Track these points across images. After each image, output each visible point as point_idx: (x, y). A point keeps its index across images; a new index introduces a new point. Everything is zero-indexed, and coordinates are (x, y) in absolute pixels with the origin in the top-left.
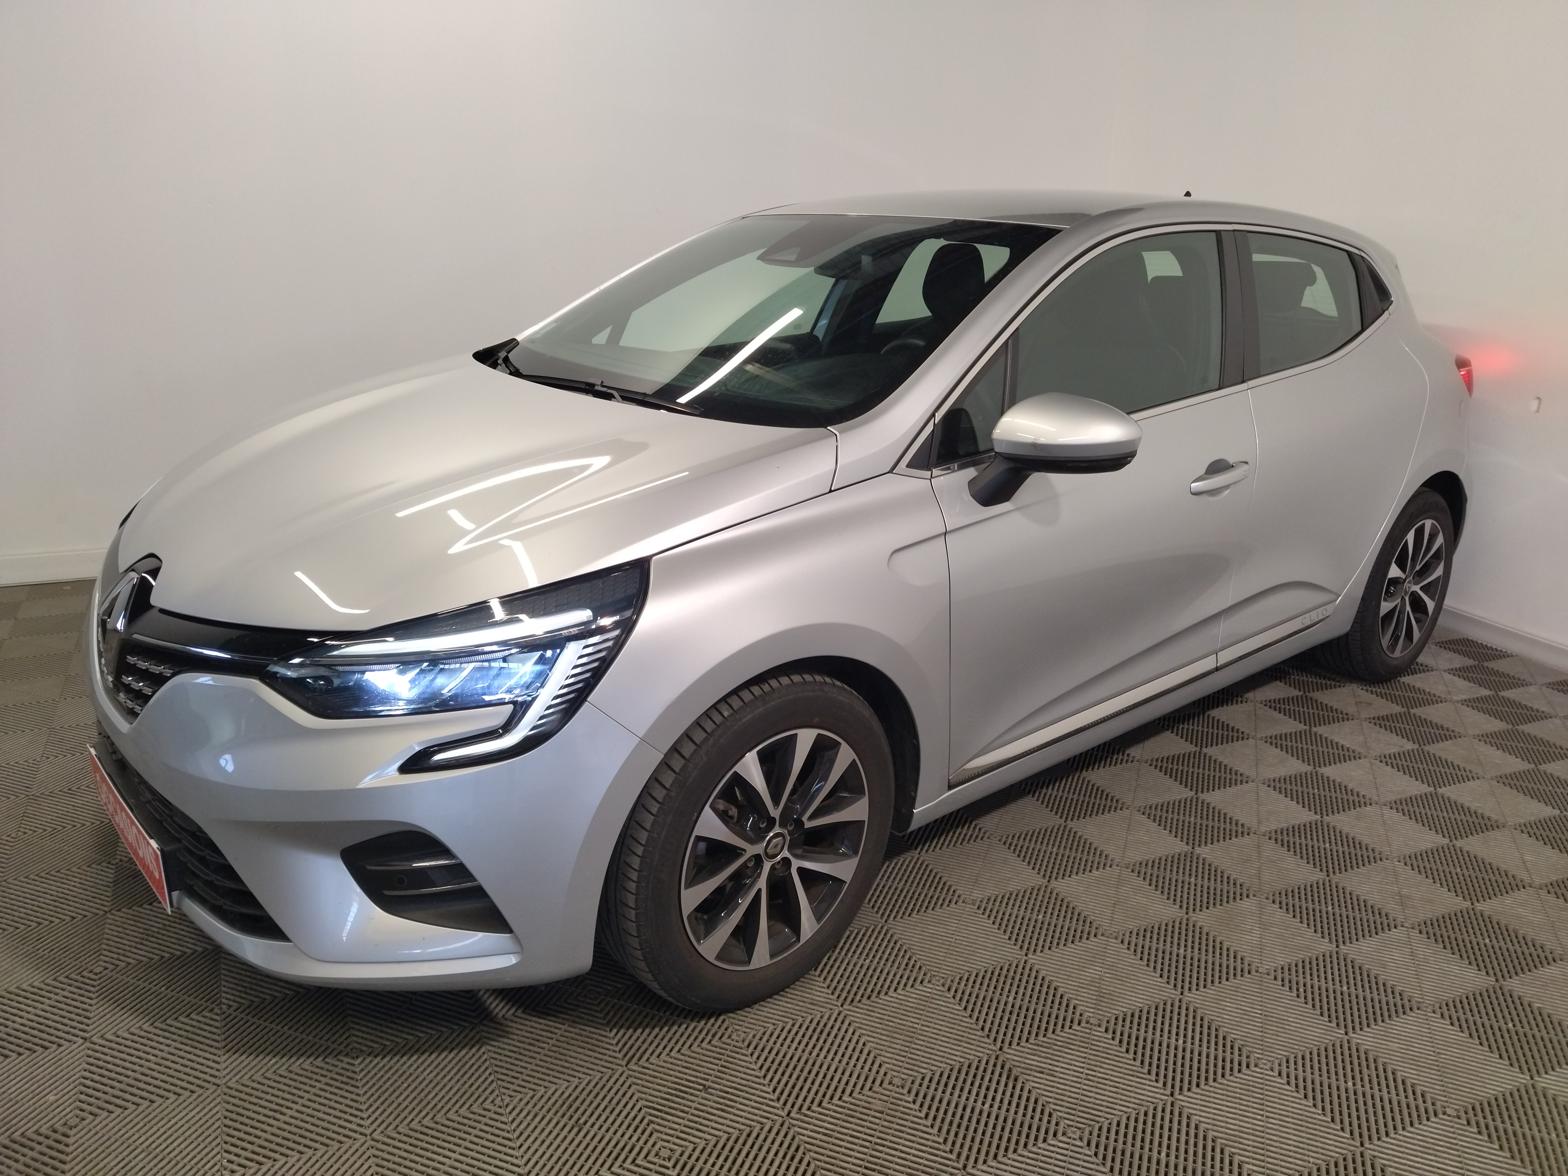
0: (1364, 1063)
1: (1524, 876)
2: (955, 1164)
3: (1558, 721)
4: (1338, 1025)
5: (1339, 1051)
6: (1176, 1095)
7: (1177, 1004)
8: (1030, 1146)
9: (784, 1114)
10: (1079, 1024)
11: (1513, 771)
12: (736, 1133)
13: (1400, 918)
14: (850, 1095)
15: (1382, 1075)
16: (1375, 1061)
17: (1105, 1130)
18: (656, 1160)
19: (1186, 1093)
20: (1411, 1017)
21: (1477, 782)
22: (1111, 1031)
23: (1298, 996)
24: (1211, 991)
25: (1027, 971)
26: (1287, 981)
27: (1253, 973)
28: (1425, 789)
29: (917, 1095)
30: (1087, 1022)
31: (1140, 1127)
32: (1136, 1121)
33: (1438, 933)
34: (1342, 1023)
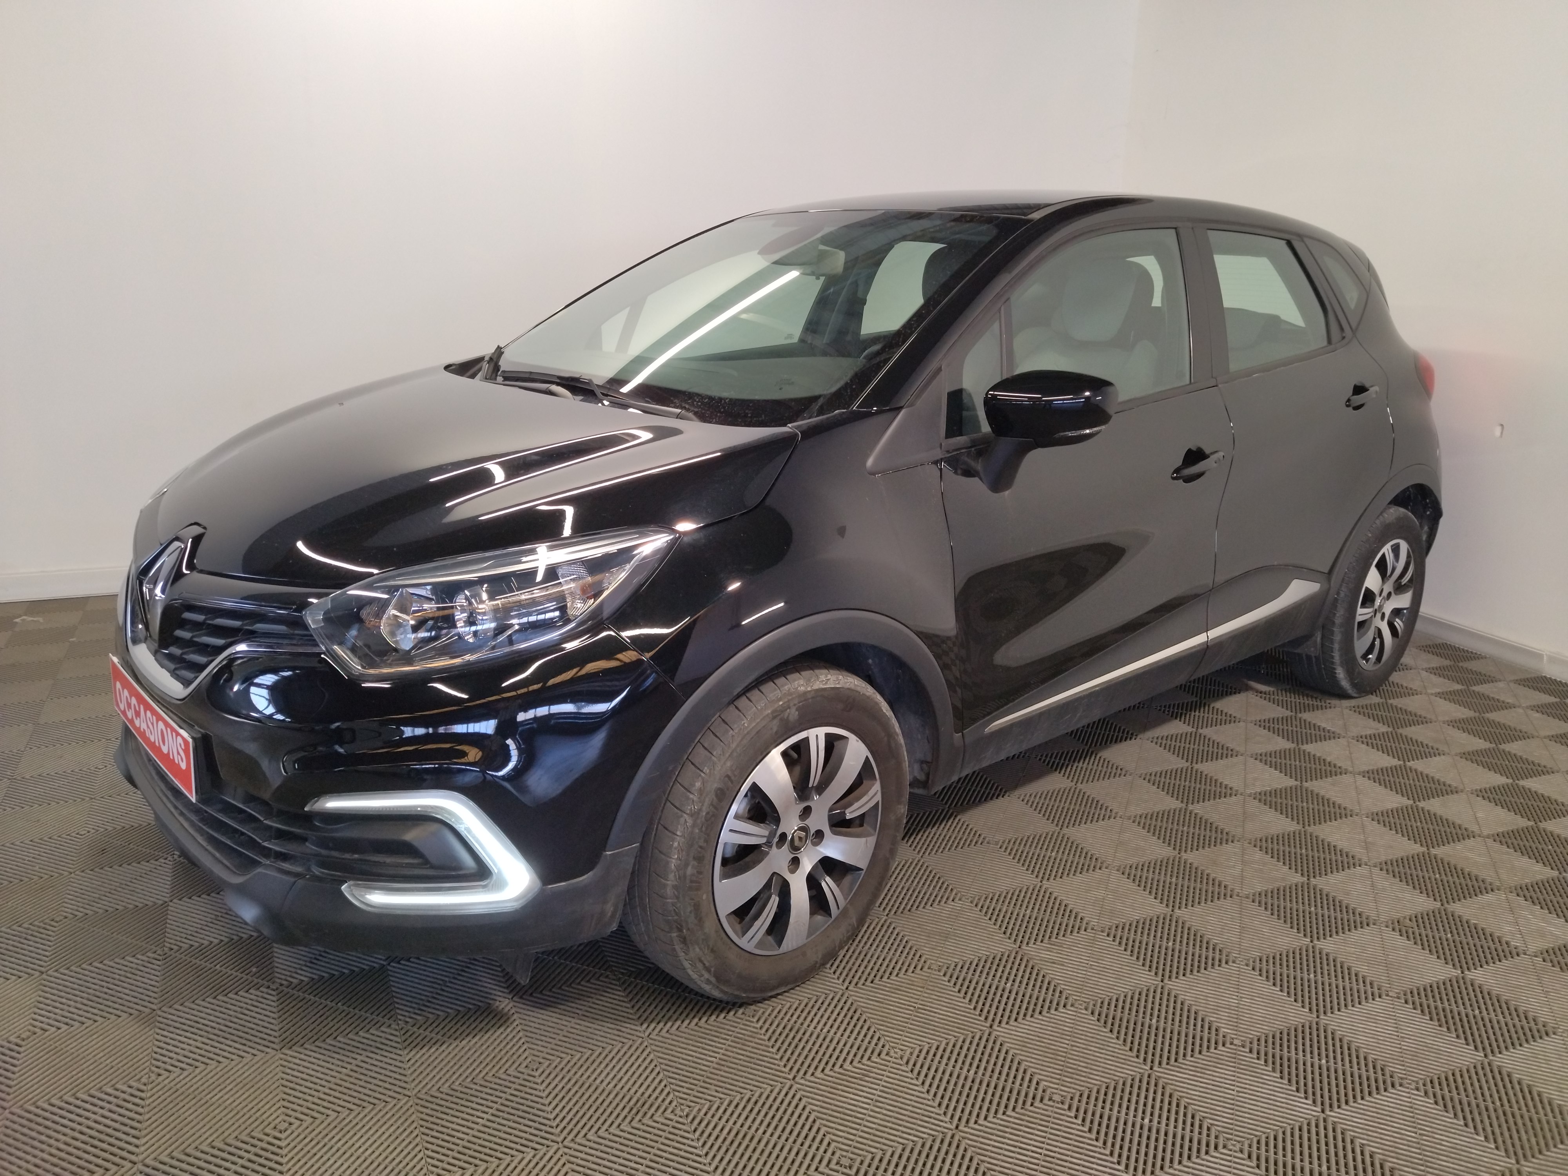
0: (1325, 962)
1: (1474, 828)
2: (983, 1024)
3: (1521, 711)
4: (1305, 935)
5: (1304, 953)
6: (1166, 981)
7: (1168, 918)
8: (1044, 1013)
9: (844, 988)
10: (1085, 930)
11: (1475, 748)
12: (806, 1000)
13: (1365, 859)
14: (897, 975)
15: (1339, 970)
16: (1334, 961)
17: (1106, 1003)
18: (742, 1016)
19: (1174, 980)
20: (1367, 930)
21: (1443, 757)
22: (1112, 936)
23: (1272, 914)
24: (1197, 909)
25: (1042, 893)
26: (1263, 903)
27: (1235, 897)
28: (1395, 762)
29: (951, 977)
30: (1092, 929)
31: (1135, 1002)
32: (1132, 998)
33: (1396, 870)
34: (1309, 934)
